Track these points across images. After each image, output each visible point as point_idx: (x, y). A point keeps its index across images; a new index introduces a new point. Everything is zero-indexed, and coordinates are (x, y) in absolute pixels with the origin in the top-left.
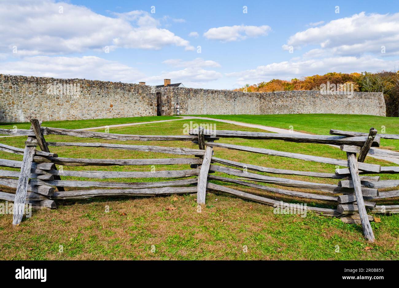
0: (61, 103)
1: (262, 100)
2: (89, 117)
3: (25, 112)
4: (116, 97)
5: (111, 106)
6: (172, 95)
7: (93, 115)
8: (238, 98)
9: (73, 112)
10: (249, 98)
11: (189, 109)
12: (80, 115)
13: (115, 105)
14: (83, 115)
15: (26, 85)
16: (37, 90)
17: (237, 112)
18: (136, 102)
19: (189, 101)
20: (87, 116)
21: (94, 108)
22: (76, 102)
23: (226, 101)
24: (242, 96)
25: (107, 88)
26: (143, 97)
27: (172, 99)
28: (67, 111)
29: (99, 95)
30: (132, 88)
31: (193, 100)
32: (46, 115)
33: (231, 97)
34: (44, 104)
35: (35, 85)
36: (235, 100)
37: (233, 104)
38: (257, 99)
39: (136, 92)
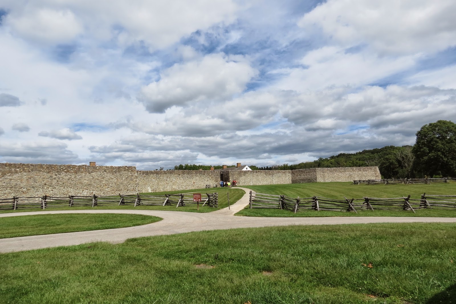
0: (168, 183)
2: (182, 189)
3: (151, 188)
4: (196, 178)
5: (194, 183)
7: (184, 188)
9: (174, 187)
11: (241, 182)
12: (177, 188)
13: (196, 182)
14: (179, 188)
15: (152, 175)
16: (157, 177)
17: (274, 183)
18: (208, 180)
19: (241, 178)
20: (181, 188)
21: (185, 184)
22: (175, 182)
23: (266, 176)
24: (278, 173)
25: (192, 174)
26: (212, 177)
28: (171, 186)
29: (187, 177)
30: (206, 173)
31: (243, 177)
32: (161, 189)
34: (160, 183)
35: (156, 175)
36: (272, 176)
37: (271, 178)
39: (208, 175)
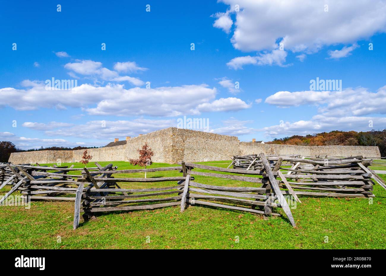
1: (311, 150)
6: (274, 148)
8: (301, 149)
10: (306, 149)
27: (274, 150)
33: (297, 149)
38: (309, 150)
